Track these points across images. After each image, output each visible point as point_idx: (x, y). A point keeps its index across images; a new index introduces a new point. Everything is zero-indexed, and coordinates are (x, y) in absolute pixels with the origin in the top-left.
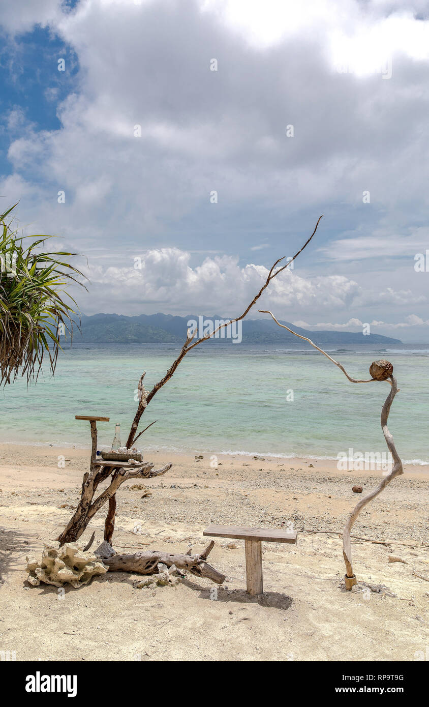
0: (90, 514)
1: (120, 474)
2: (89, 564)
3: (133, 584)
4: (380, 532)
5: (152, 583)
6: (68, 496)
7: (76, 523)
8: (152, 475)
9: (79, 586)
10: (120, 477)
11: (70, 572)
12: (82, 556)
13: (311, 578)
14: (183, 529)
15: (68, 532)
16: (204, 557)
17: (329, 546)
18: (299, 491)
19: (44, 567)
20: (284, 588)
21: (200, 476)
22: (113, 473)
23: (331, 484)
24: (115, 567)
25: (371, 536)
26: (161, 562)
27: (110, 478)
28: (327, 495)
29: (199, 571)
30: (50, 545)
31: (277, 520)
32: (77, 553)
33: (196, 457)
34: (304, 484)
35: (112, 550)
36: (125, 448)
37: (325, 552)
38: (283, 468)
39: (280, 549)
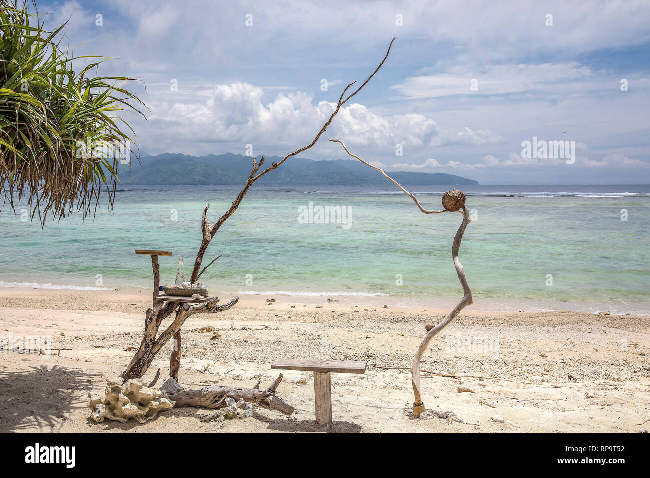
0: (155, 351)
1: (184, 309)
2: (155, 400)
3: (201, 419)
4: (451, 367)
5: (220, 417)
6: (134, 339)
7: (140, 359)
8: (219, 310)
9: (145, 421)
10: (184, 313)
11: (135, 408)
12: (147, 392)
13: (381, 408)
14: (254, 369)
15: (132, 369)
16: (272, 390)
17: (401, 381)
18: (372, 331)
19: (108, 404)
20: (354, 418)
21: (271, 318)
22: (177, 309)
23: (405, 323)
24: (183, 402)
25: (442, 371)
26: (229, 397)
27: (174, 315)
28: (400, 333)
29: (268, 404)
30: (113, 381)
31: (350, 358)
32: (142, 389)
33: (268, 301)
34: (378, 325)
35: (179, 386)
36: (189, 283)
37: (396, 386)
38: (357, 309)
39: (351, 384)
